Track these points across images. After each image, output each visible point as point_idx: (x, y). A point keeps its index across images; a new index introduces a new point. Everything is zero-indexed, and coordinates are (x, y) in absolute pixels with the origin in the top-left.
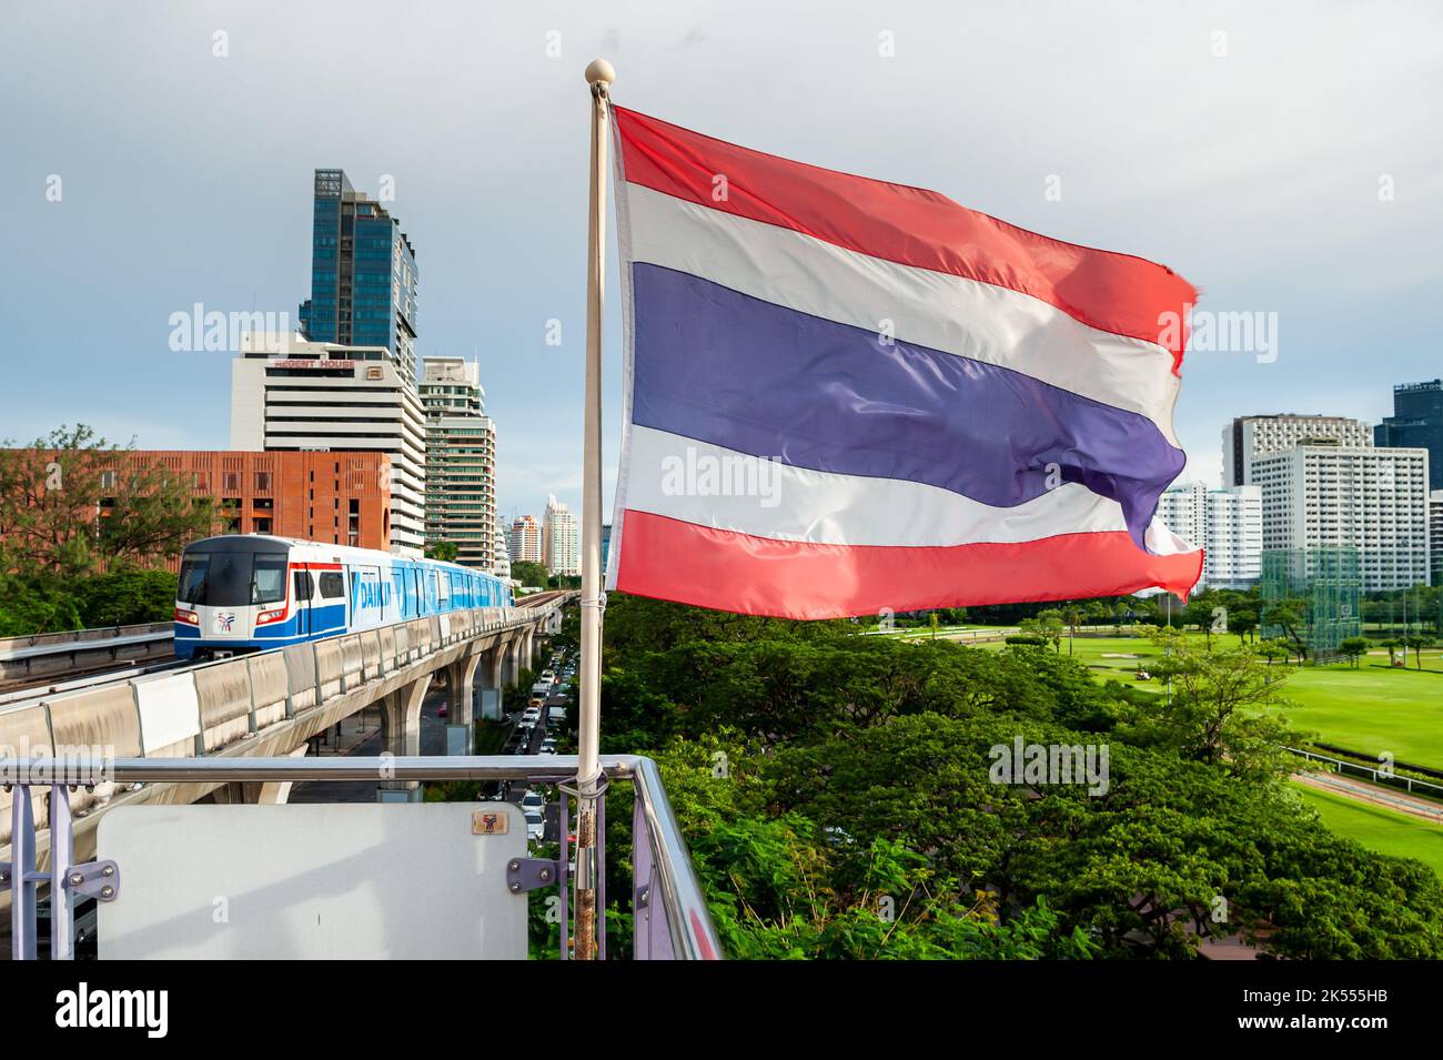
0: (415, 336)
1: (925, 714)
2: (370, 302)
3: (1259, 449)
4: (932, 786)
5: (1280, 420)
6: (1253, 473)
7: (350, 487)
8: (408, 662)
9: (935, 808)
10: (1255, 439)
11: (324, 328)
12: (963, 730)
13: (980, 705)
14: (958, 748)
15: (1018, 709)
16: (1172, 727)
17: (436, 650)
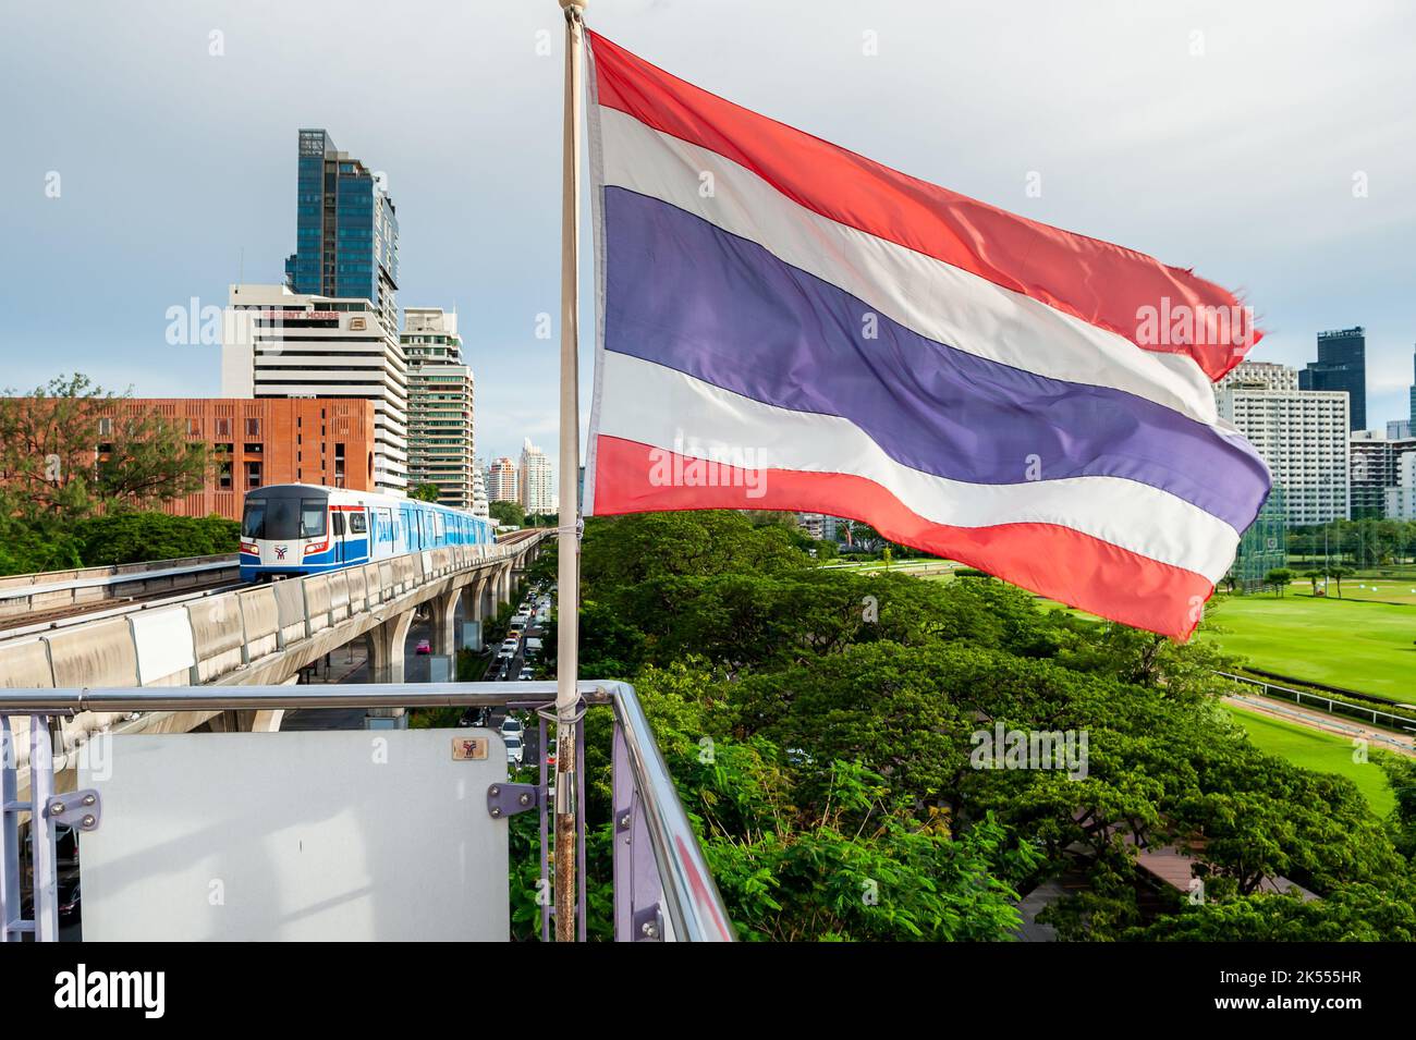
0: (396, 288)
1: (881, 643)
2: (352, 257)
4: (888, 709)
7: (336, 431)
8: (393, 597)
9: (891, 730)
11: (310, 281)
12: (916, 656)
13: (931, 634)
14: (912, 674)
15: (968, 637)
16: (1111, 652)
17: (419, 585)
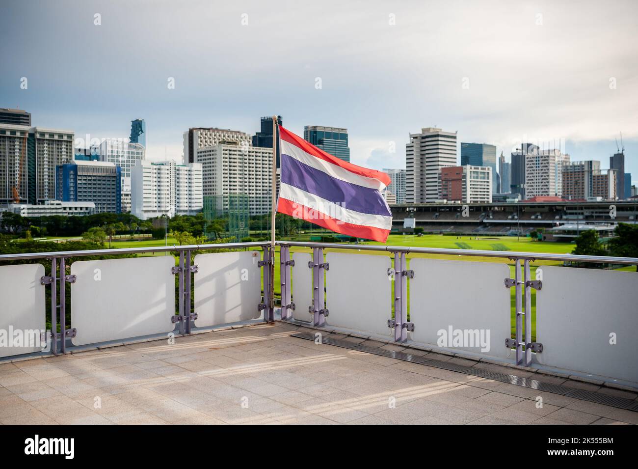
3: (201, 145)
5: (211, 131)
6: (198, 157)
10: (199, 140)
